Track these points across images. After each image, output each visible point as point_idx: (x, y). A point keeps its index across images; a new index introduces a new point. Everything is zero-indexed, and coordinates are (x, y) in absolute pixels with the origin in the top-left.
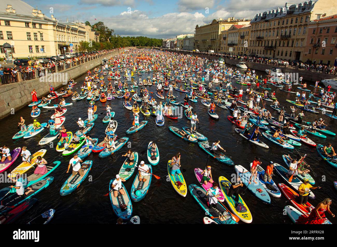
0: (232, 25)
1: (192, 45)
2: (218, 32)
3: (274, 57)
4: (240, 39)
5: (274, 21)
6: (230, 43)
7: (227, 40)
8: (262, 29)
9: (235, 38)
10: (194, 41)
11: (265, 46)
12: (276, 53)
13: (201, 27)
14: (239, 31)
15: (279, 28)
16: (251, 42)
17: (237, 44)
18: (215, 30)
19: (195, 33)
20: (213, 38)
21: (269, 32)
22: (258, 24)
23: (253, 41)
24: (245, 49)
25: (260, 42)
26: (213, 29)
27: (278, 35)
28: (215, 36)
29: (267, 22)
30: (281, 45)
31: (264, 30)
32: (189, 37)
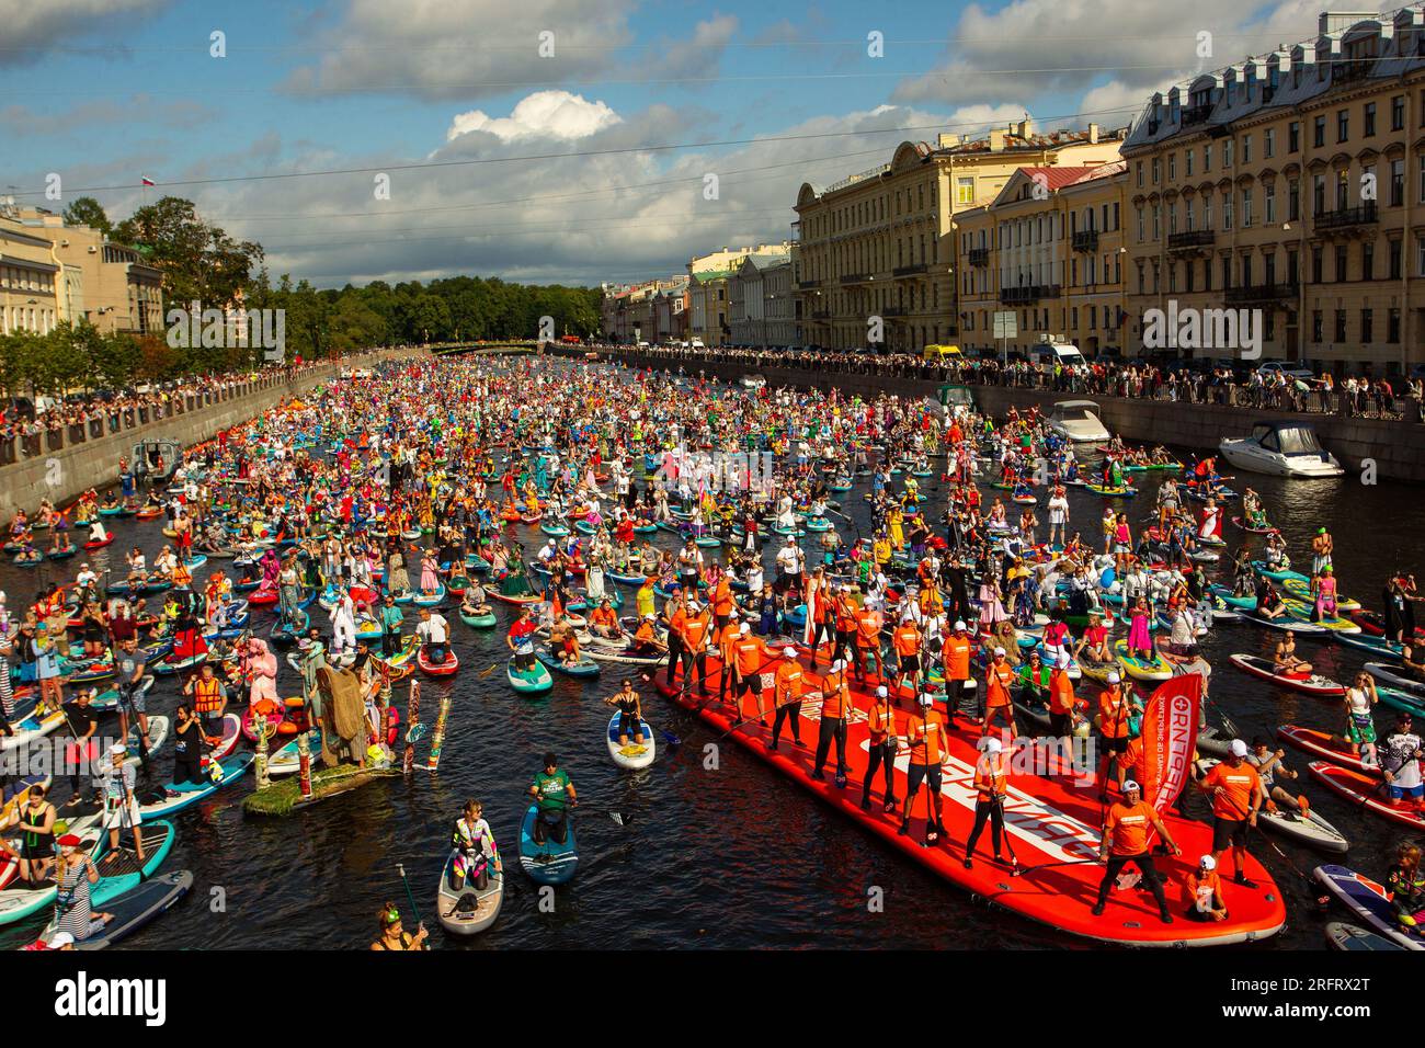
0: (1011, 169)
1: (785, 311)
2: (934, 221)
3: (1292, 352)
4: (1074, 255)
5: (1261, 129)
6: (1014, 284)
7: (992, 264)
8: (1196, 182)
9: (1039, 251)
10: (795, 287)
11: (1227, 287)
12: (1304, 326)
13: (829, 198)
14: (1062, 206)
15: (1297, 166)
16: (1141, 268)
17: (1057, 288)
18: (915, 208)
19: (797, 236)
20: (906, 264)
21: (1241, 195)
22: (1172, 156)
23: (1152, 259)
24: (1107, 315)
25: (1199, 267)
26: (904, 207)
27: (1301, 210)
28: (917, 246)
29: (1219, 141)
30: (1329, 272)
31: (1207, 187)
32: (760, 265)
